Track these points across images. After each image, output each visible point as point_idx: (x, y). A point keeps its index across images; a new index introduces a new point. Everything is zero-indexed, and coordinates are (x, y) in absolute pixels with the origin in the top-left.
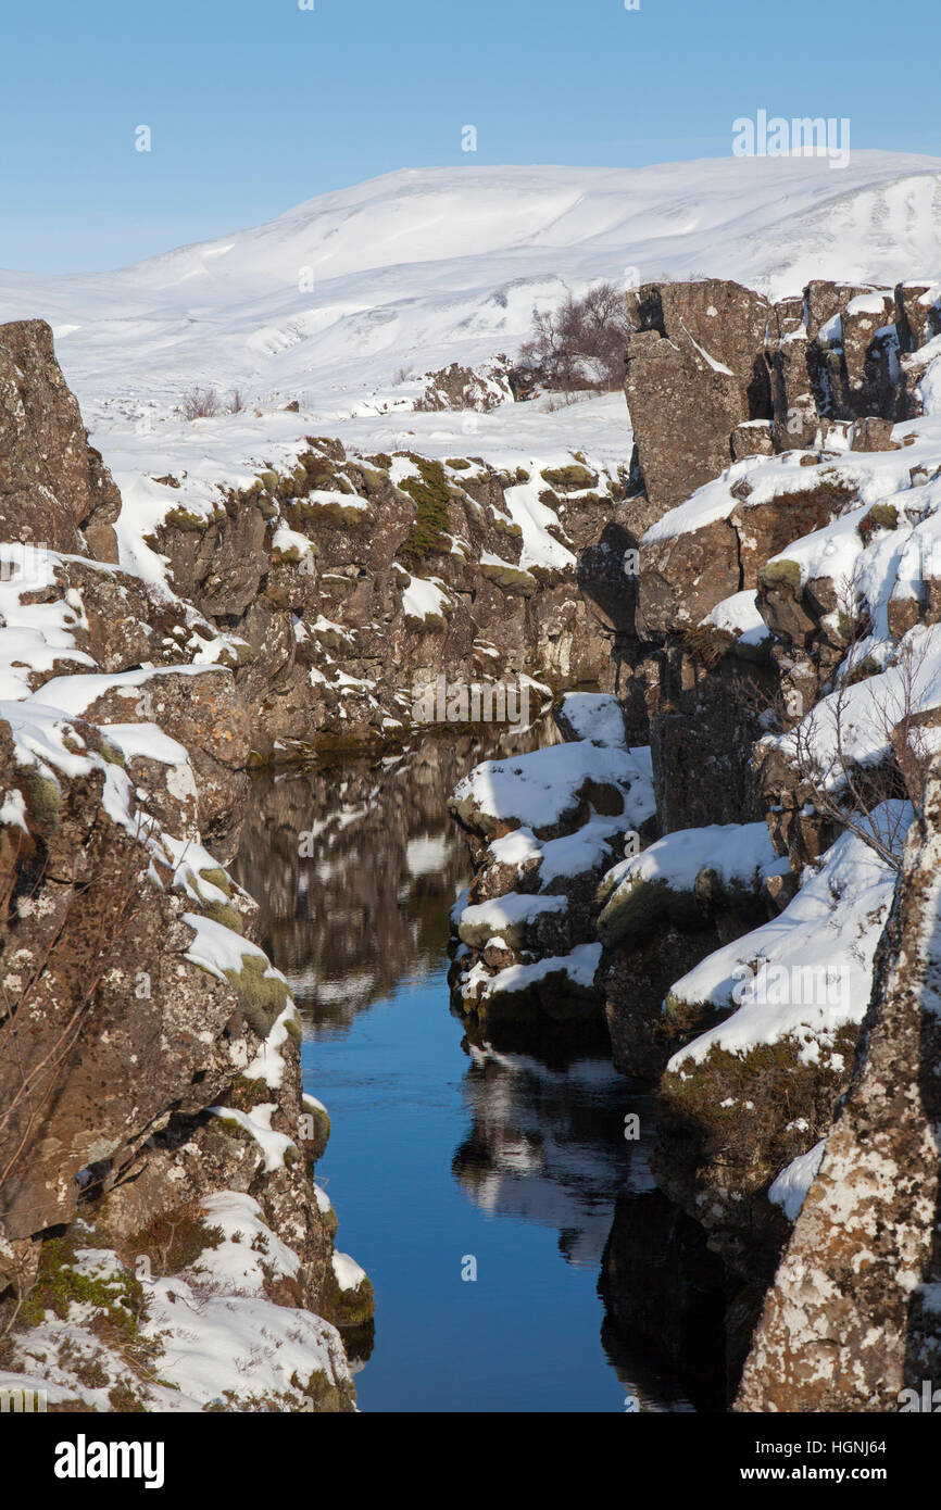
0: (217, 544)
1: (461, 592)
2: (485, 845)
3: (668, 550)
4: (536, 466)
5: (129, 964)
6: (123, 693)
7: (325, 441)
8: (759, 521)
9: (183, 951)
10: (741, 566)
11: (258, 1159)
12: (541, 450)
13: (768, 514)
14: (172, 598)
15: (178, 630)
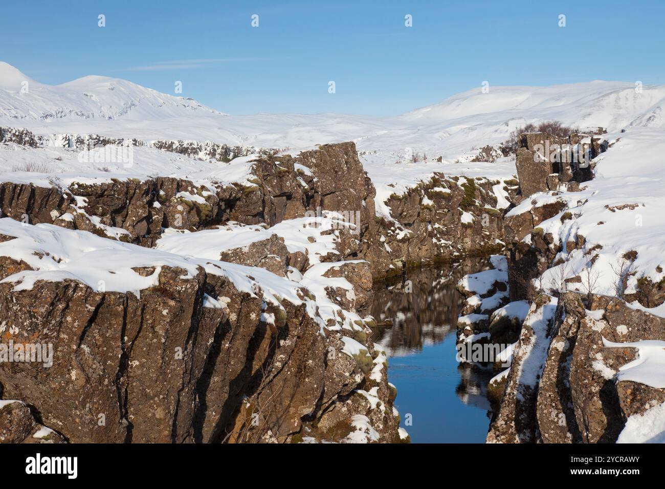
0: (405, 204)
1: (478, 216)
2: (466, 299)
3: (512, 220)
4: (502, 179)
5: (314, 359)
6: (335, 269)
7: (439, 173)
8: (539, 212)
9: (342, 349)
10: (533, 225)
11: (369, 405)
12: (504, 174)
13: (541, 210)
14: (391, 219)
15: (392, 228)
